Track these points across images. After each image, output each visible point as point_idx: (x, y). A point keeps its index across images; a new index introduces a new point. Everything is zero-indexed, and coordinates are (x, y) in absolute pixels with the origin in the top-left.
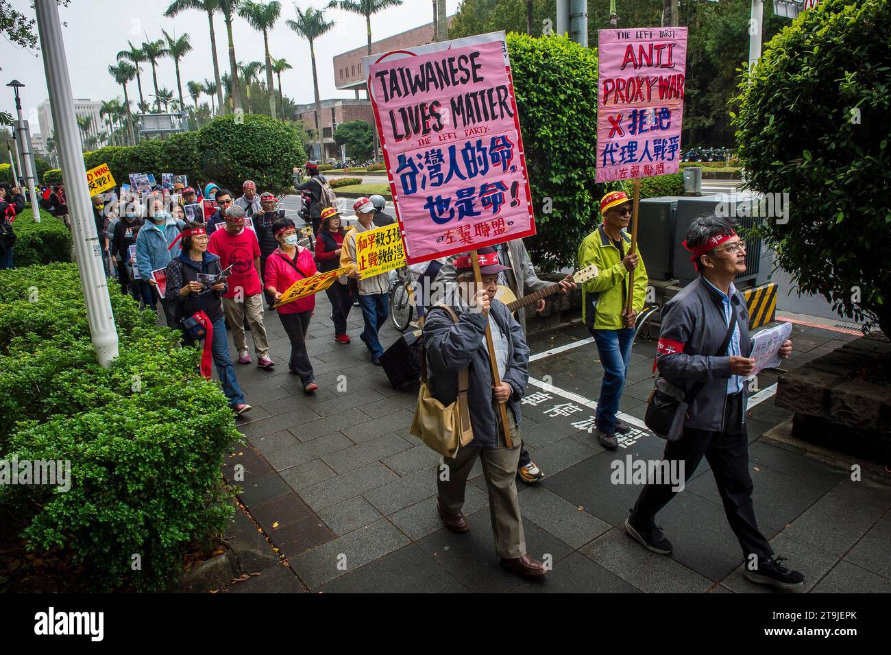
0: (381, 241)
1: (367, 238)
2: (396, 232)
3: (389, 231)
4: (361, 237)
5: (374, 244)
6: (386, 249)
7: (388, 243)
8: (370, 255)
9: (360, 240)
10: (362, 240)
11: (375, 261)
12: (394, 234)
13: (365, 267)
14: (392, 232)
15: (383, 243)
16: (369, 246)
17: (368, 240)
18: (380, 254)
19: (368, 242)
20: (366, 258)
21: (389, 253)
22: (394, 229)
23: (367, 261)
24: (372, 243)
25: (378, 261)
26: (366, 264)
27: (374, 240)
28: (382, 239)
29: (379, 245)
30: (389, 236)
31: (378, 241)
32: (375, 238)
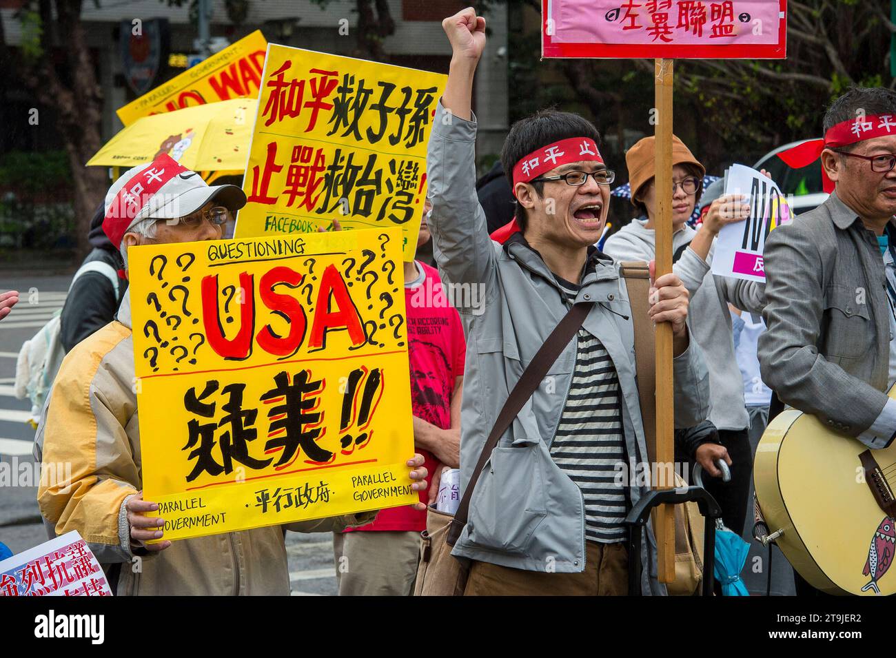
0: (351, 115)
1: (308, 77)
2: (411, 105)
3: (388, 88)
4: (287, 65)
5: (325, 115)
6: (361, 160)
7: (373, 138)
8: (300, 152)
9: (280, 73)
10: (288, 76)
11: (311, 189)
12: (402, 112)
13: (270, 194)
14: (395, 100)
15: (354, 127)
16: (306, 113)
17: (308, 89)
18: (334, 168)
19: (308, 96)
20: (283, 158)
21: (364, 181)
22: (407, 91)
23: (285, 171)
24: (316, 106)
25: (320, 192)
26: (278, 184)
27: (328, 100)
28: (359, 112)
29: (342, 129)
30: (383, 109)
31: (340, 110)
32: (335, 93)
